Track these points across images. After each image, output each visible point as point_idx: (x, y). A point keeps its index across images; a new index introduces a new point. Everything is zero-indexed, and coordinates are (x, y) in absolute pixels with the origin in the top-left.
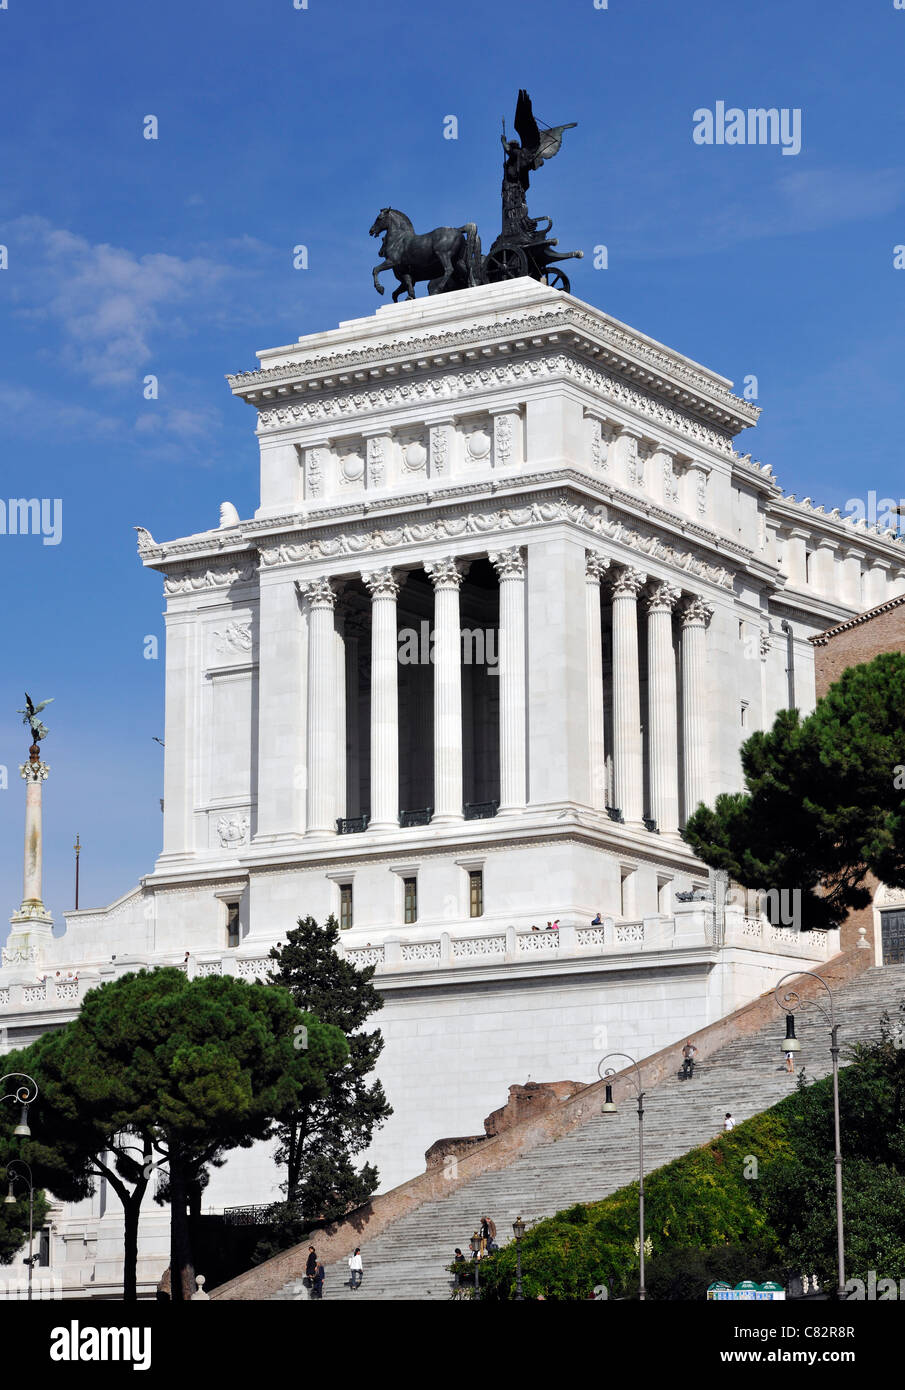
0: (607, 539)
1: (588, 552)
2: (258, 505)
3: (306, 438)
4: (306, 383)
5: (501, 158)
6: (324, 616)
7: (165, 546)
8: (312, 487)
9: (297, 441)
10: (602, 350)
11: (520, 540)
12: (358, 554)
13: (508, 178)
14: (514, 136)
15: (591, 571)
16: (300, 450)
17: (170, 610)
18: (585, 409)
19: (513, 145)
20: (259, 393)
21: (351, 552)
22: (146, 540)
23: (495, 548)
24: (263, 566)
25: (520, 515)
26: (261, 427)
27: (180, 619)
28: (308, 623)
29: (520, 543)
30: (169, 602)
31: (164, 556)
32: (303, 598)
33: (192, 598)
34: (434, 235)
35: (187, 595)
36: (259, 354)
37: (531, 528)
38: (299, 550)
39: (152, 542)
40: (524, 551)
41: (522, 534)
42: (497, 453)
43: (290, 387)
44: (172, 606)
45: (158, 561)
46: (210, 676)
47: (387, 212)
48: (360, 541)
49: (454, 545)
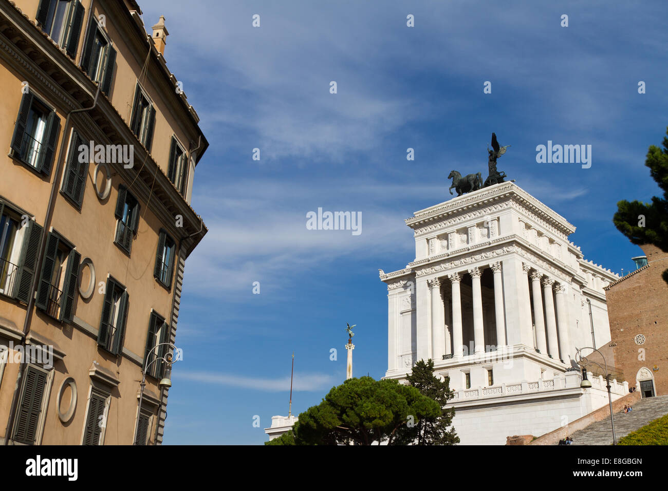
0: (529, 260)
1: (523, 263)
2: (415, 258)
3: (429, 236)
4: (429, 219)
5: (488, 155)
6: (437, 290)
7: (387, 275)
8: (430, 251)
9: (426, 237)
10: (524, 200)
11: (500, 259)
12: (446, 269)
13: (491, 160)
14: (492, 149)
15: (524, 269)
16: (428, 240)
17: (389, 294)
18: (519, 218)
19: (491, 151)
20: (414, 224)
21: (444, 269)
22: (382, 273)
23: (491, 263)
24: (417, 276)
25: (499, 251)
26: (415, 234)
27: (392, 296)
28: (432, 293)
29: (499, 261)
30: (389, 292)
31: (387, 277)
32: (430, 285)
33: (396, 290)
34: (468, 177)
35: (395, 289)
36: (414, 213)
37: (504, 255)
38: (428, 270)
39: (384, 273)
40: (501, 263)
41: (500, 258)
42: (490, 233)
43: (424, 221)
44: (390, 293)
45: (385, 279)
46: (402, 313)
47: (453, 171)
48: (448, 265)
49: (478, 263)
